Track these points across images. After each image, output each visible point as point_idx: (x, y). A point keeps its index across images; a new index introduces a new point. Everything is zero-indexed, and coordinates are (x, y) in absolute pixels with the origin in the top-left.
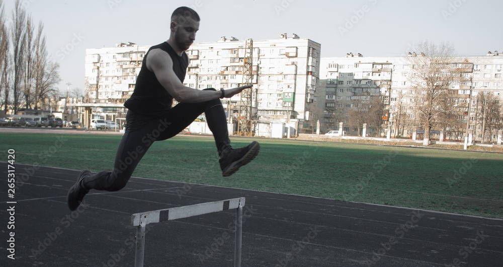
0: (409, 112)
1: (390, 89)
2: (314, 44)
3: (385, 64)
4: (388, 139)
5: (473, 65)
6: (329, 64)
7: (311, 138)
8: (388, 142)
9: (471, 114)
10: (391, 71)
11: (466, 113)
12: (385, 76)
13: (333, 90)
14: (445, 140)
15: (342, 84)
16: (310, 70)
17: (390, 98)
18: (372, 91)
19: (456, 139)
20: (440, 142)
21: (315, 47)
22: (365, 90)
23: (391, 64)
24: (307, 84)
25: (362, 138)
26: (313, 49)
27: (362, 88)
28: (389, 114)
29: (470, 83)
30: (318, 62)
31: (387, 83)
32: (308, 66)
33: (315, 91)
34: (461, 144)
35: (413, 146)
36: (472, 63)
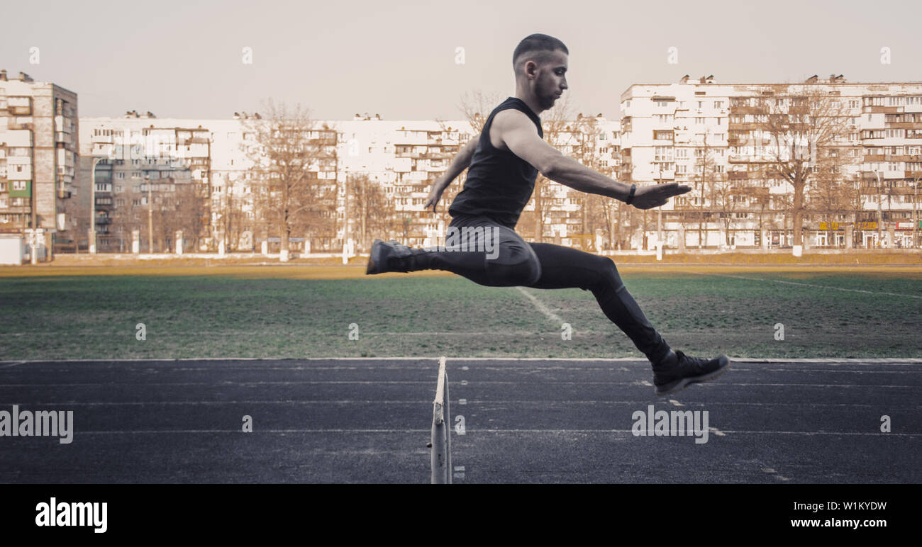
0: (245, 208)
1: (209, 172)
2: (65, 92)
3: (196, 130)
4: (221, 255)
5: (336, 134)
6: (96, 130)
7: (79, 261)
8: (223, 260)
9: (340, 210)
10: (209, 143)
11: (333, 208)
12: (199, 151)
13: (105, 174)
14: (312, 251)
15: (122, 164)
16: (61, 139)
17: (209, 187)
18: (178, 176)
19: (322, 248)
20: (306, 254)
21: (67, 99)
22: (165, 175)
23: (207, 131)
24: (56, 165)
25: (176, 256)
26: (64, 102)
27: (160, 171)
28: (210, 213)
29: (334, 162)
30: (75, 125)
31: (204, 162)
32: (55, 133)
33: (73, 178)
34: (337, 255)
35: (264, 263)
36: (334, 131)
